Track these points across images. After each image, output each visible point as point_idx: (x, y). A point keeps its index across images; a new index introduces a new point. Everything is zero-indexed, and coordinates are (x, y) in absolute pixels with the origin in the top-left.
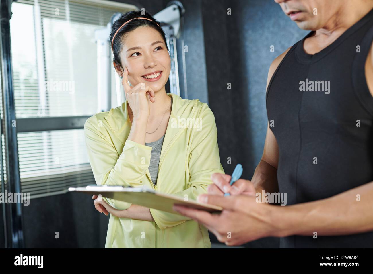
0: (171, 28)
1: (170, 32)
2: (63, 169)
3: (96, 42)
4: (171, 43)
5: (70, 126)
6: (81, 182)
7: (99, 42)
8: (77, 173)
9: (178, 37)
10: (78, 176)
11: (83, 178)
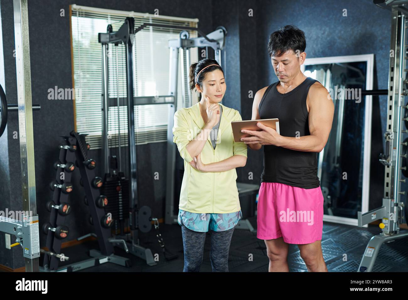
0: (218, 44)
1: (218, 46)
2: (145, 129)
3: (169, 48)
4: (218, 53)
5: (153, 102)
6: (156, 137)
7: (171, 49)
8: (154, 132)
9: (222, 49)
10: (154, 134)
11: (157, 135)
